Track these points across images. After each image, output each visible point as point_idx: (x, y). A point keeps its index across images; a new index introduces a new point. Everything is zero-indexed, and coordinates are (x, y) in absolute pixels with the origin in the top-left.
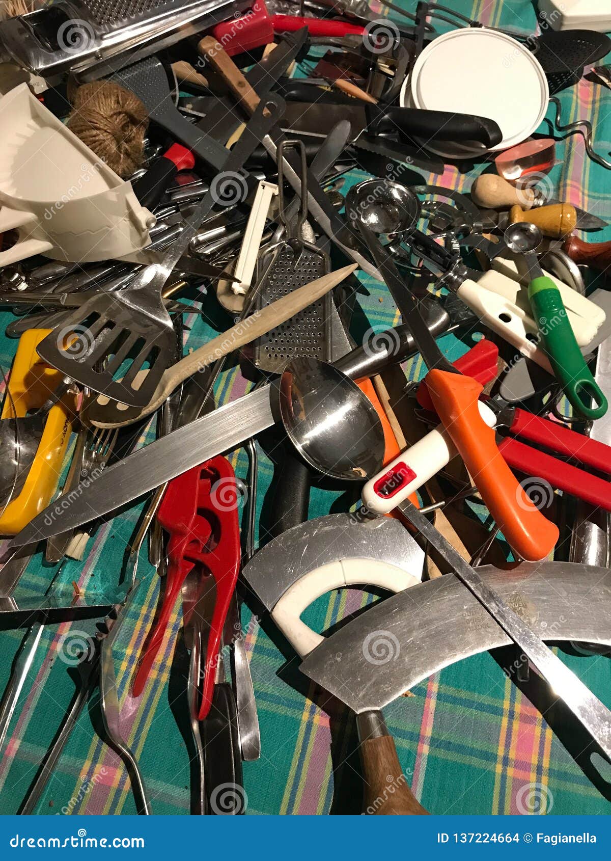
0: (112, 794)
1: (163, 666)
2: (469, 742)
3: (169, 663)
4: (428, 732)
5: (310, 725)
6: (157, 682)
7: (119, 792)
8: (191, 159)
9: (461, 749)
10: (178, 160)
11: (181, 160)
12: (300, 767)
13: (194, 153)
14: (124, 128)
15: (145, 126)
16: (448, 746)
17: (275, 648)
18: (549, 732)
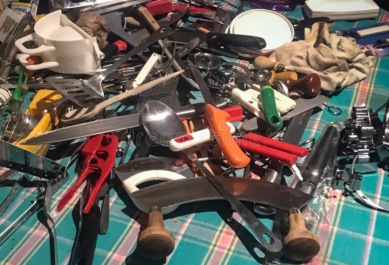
0: (40, 239)
1: (72, 204)
2: (200, 238)
3: (75, 203)
4: (183, 232)
5: (131, 227)
6: (68, 208)
7: (43, 238)
8: (125, 46)
9: (196, 239)
10: (119, 46)
11: (120, 45)
12: (123, 239)
13: (127, 43)
14: (98, 30)
15: (108, 33)
16: (190, 238)
17: (123, 202)
18: (237, 239)
